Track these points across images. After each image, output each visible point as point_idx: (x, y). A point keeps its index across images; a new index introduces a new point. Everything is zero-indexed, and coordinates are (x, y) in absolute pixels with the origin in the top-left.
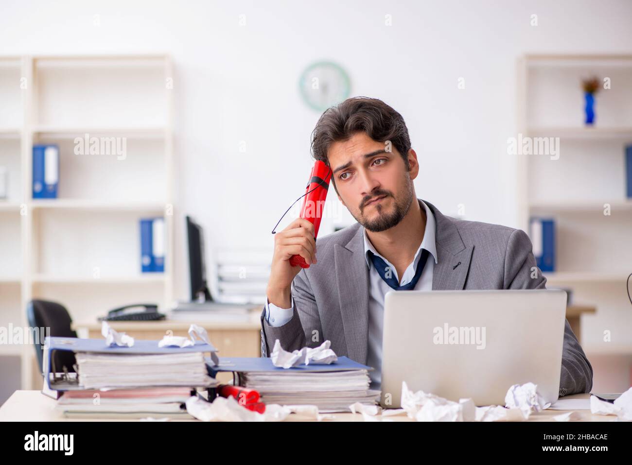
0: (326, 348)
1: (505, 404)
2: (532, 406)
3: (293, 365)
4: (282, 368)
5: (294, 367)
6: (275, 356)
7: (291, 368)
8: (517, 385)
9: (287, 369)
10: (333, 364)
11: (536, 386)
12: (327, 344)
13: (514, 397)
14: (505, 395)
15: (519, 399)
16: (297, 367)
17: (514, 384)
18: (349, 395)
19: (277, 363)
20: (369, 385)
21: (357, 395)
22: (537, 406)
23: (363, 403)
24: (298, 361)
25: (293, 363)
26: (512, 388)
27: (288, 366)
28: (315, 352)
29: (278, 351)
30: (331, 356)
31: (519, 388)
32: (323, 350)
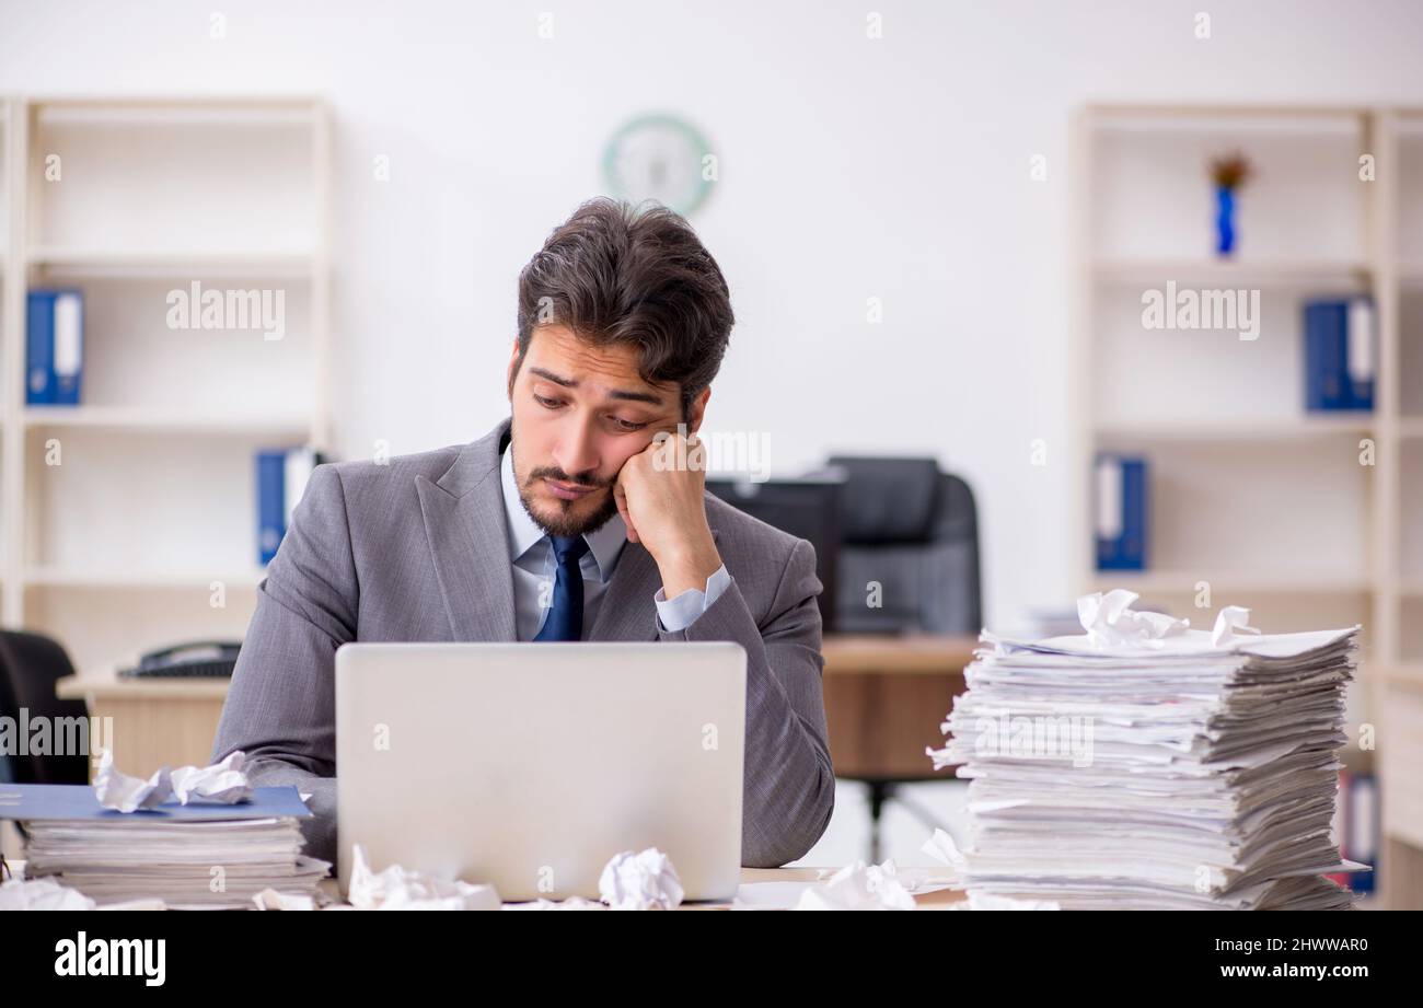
0: (233, 767)
1: (600, 895)
2: (652, 901)
3: (144, 803)
4: (116, 813)
5: (143, 808)
6: (101, 786)
7: (137, 812)
8: (627, 853)
9: (127, 814)
10: (243, 803)
11: (664, 856)
12: (235, 759)
13: (617, 879)
14: (598, 873)
15: (627, 883)
16: (153, 808)
17: (623, 851)
18: (255, 873)
19: (107, 800)
20: (299, 850)
21: (274, 873)
22: (664, 900)
23: (279, 890)
24: (151, 797)
25: (141, 800)
26: (617, 859)
27: (129, 806)
28: (205, 776)
29: (106, 774)
30: (238, 788)
31: (630, 861)
32: (223, 771)
